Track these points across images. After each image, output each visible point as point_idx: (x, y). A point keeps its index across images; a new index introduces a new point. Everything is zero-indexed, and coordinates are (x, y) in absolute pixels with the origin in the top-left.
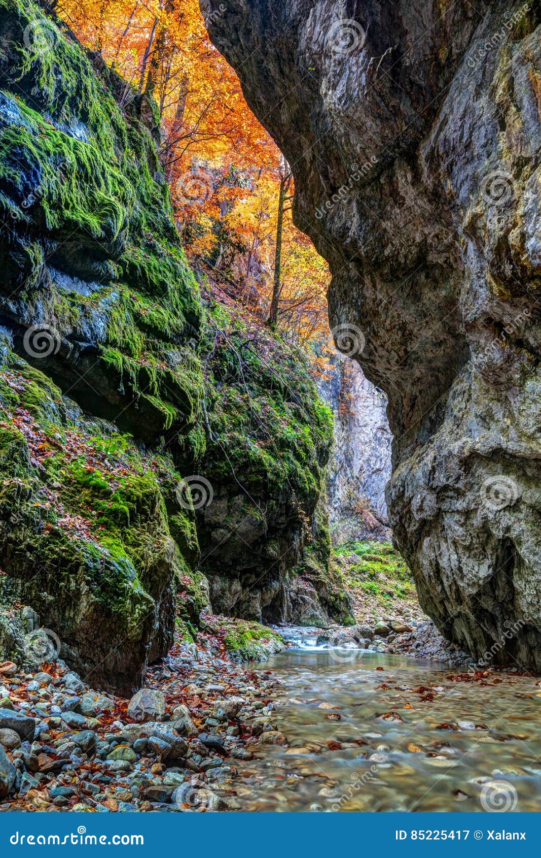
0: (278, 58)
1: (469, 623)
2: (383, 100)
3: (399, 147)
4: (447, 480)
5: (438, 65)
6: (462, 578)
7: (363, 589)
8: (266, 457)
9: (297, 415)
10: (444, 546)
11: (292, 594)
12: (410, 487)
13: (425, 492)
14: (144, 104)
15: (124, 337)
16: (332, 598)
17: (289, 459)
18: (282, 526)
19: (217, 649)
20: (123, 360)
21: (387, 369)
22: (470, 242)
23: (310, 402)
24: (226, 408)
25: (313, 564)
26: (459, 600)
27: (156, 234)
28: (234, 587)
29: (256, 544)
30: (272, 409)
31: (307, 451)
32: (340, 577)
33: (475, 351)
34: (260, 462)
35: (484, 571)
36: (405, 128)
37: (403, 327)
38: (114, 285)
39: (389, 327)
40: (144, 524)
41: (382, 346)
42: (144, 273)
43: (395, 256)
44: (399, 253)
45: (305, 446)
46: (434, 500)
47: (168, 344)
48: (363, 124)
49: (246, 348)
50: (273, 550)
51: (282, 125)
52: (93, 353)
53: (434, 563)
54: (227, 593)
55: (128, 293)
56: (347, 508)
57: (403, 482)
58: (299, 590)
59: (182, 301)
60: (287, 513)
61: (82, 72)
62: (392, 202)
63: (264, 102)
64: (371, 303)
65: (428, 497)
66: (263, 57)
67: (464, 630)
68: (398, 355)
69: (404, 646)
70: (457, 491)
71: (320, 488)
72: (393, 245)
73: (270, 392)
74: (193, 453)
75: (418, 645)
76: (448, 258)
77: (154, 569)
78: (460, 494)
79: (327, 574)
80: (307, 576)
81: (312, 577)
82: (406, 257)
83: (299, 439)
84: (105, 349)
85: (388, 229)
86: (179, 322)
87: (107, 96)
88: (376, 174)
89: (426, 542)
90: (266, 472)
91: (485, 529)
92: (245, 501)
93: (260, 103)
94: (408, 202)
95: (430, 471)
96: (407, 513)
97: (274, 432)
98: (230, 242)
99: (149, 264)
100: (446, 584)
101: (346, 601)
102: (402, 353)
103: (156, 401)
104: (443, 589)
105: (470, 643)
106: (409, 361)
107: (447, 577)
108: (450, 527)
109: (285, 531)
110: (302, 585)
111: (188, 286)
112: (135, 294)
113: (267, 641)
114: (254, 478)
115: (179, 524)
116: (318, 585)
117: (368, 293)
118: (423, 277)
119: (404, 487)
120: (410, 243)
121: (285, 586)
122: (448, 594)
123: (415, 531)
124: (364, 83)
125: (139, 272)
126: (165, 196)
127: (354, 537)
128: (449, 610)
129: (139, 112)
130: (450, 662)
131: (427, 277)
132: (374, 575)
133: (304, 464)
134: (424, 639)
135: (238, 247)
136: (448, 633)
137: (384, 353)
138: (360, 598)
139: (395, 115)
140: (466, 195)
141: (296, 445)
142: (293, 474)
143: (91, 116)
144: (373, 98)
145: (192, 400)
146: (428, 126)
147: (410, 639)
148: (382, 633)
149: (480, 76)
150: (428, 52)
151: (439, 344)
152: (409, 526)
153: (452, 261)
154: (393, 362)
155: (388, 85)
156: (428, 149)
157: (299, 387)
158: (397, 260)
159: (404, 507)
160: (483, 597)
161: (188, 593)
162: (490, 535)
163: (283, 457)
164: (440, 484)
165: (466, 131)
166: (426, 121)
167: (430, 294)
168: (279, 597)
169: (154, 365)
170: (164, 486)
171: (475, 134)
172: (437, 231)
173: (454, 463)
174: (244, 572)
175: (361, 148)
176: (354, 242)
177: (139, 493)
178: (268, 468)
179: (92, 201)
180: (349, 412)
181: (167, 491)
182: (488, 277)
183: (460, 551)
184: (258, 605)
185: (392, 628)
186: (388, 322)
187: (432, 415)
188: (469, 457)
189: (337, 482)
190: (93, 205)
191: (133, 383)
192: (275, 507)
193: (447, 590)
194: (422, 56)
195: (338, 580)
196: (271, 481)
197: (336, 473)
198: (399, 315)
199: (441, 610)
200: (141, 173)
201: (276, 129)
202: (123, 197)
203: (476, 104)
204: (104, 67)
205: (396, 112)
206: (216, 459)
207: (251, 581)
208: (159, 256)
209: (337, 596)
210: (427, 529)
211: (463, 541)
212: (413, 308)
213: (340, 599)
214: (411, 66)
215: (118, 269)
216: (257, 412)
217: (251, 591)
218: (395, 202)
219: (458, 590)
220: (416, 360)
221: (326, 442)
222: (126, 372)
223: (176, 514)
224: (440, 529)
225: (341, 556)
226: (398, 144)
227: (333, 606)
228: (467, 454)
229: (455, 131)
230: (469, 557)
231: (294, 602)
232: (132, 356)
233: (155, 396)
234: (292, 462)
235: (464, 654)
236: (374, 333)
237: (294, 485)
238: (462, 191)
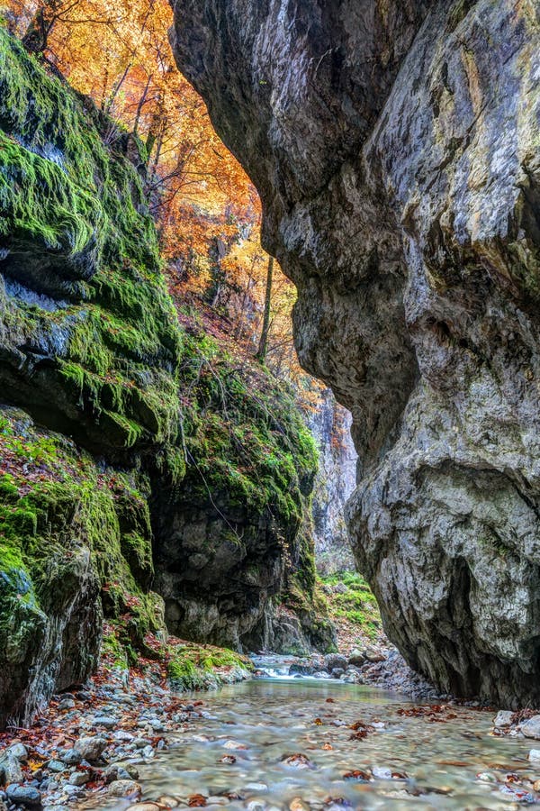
0: (240, 82)
1: (430, 652)
2: (325, 101)
3: (342, 149)
4: (400, 496)
5: (380, 67)
6: (418, 602)
7: (348, 619)
8: (246, 483)
9: (280, 443)
10: (400, 566)
11: (274, 622)
12: (366, 504)
13: (381, 510)
14: (130, 142)
15: (89, 353)
16: (315, 626)
17: (269, 485)
18: (262, 552)
19: (158, 676)
20: (85, 375)
21: (347, 386)
22: (411, 239)
23: (294, 431)
24: (209, 434)
25: (297, 592)
26: (418, 626)
27: (135, 261)
28: (210, 613)
29: (235, 569)
30: (255, 436)
31: (288, 478)
32: (325, 606)
33: (420, 355)
34: (239, 487)
35: (438, 593)
36: (346, 128)
37: (360, 341)
38: (85, 305)
39: (346, 342)
40: (56, 534)
41: (341, 362)
42: (118, 295)
43: (347, 267)
44: (351, 263)
45: (287, 473)
46: (389, 519)
47: (139, 365)
48: (305, 126)
49: (232, 377)
50: (252, 577)
51: (247, 149)
52: (50, 366)
53: (392, 586)
54: (203, 619)
55: (98, 312)
56: (338, 539)
57: (360, 500)
58: (282, 617)
59: (158, 324)
60: (267, 539)
61: (60, 102)
62: (341, 210)
63: (230, 128)
64: (329, 318)
65: (383, 515)
66: (226, 82)
67: (427, 661)
68: (357, 371)
69: (374, 676)
70: (409, 506)
71: (301, 515)
72: (345, 255)
73: (254, 420)
74: (171, 476)
75: (386, 676)
76: (399, 267)
77: (58, 582)
78: (412, 510)
79: (311, 603)
80: (290, 604)
81: (296, 605)
82: (358, 267)
83: (281, 466)
84: (64, 362)
85: (339, 238)
86: (154, 344)
87: (91, 130)
88: (324, 182)
89: (384, 562)
90: (246, 497)
91: (438, 548)
92: (223, 526)
93: (226, 128)
94: (357, 209)
95: (384, 487)
96: (365, 533)
97: (255, 459)
98: (227, 283)
99: (124, 288)
100: (404, 609)
101: (329, 630)
102: (360, 369)
103: (119, 419)
104: (402, 614)
105: (432, 674)
106: (368, 378)
107: (405, 601)
108: (404, 547)
109: (265, 557)
110: (285, 613)
111: (165, 310)
112: (108, 315)
113: (228, 668)
114: (233, 503)
115: (132, 542)
116: (301, 613)
117: (327, 308)
118: (376, 288)
119: (361, 505)
120: (361, 253)
121: (267, 614)
122: (407, 619)
123: (374, 552)
124: (304, 83)
125: (113, 294)
126: (148, 226)
127: (344, 567)
128: (410, 637)
129: (125, 149)
130: (413, 694)
131: (380, 288)
132: (360, 605)
133: (285, 491)
134: (393, 669)
135: (234, 288)
136: (414, 664)
137: (343, 369)
138: (345, 628)
139: (337, 116)
140: (404, 190)
141: (278, 472)
142: (274, 499)
143: (67, 143)
144: (314, 98)
145: (159, 420)
146: (370, 126)
147: (380, 669)
148: (357, 662)
149: (419, 71)
150: (370, 55)
151: (397, 358)
152: (367, 548)
153: (402, 269)
154: (352, 378)
155: (328, 84)
156: (369, 149)
157: (283, 416)
158: (350, 271)
159: (362, 526)
160: (441, 623)
161: (131, 615)
162: (443, 555)
163: (264, 483)
164: (393, 501)
165: (404, 123)
166: (369, 122)
167: (384, 306)
168: (261, 623)
169: (120, 383)
170: (119, 503)
171: (412, 127)
172: (386, 238)
173: (406, 479)
174: (222, 598)
175: (307, 153)
176: (309, 254)
177: (53, 499)
178: (248, 493)
179: (50, 215)
180: (341, 446)
181: (121, 508)
182: (427, 273)
183: (415, 572)
184: (235, 632)
185: (367, 658)
186: (346, 336)
187: (393, 433)
188: (420, 470)
189: (328, 513)
190: (51, 218)
191: (93, 397)
192: (254, 532)
193: (405, 615)
194: (364, 60)
195: (322, 608)
196: (251, 506)
197: (327, 504)
198: (355, 329)
199: (403, 637)
200: (123, 203)
201: (242, 155)
202: (91, 216)
203: (414, 98)
204: (93, 108)
205: (337, 113)
206: (195, 484)
207: (229, 607)
208: (135, 280)
209: (320, 625)
210: (384, 549)
211: (417, 561)
212: (368, 321)
213: (324, 629)
214: (352, 67)
215: (90, 290)
216: (239, 438)
217: (228, 617)
218: (345, 210)
219: (416, 617)
220: (376, 376)
221: (310, 470)
222: (87, 388)
223: (130, 532)
224: (396, 549)
225: (328, 585)
226: (341, 145)
227: (316, 635)
228: (418, 467)
229: (394, 127)
230: (423, 579)
231: (277, 630)
232: (97, 373)
233: (120, 413)
234: (273, 488)
235: (428, 686)
236: (333, 348)
237: (274, 511)
238: (401, 185)
